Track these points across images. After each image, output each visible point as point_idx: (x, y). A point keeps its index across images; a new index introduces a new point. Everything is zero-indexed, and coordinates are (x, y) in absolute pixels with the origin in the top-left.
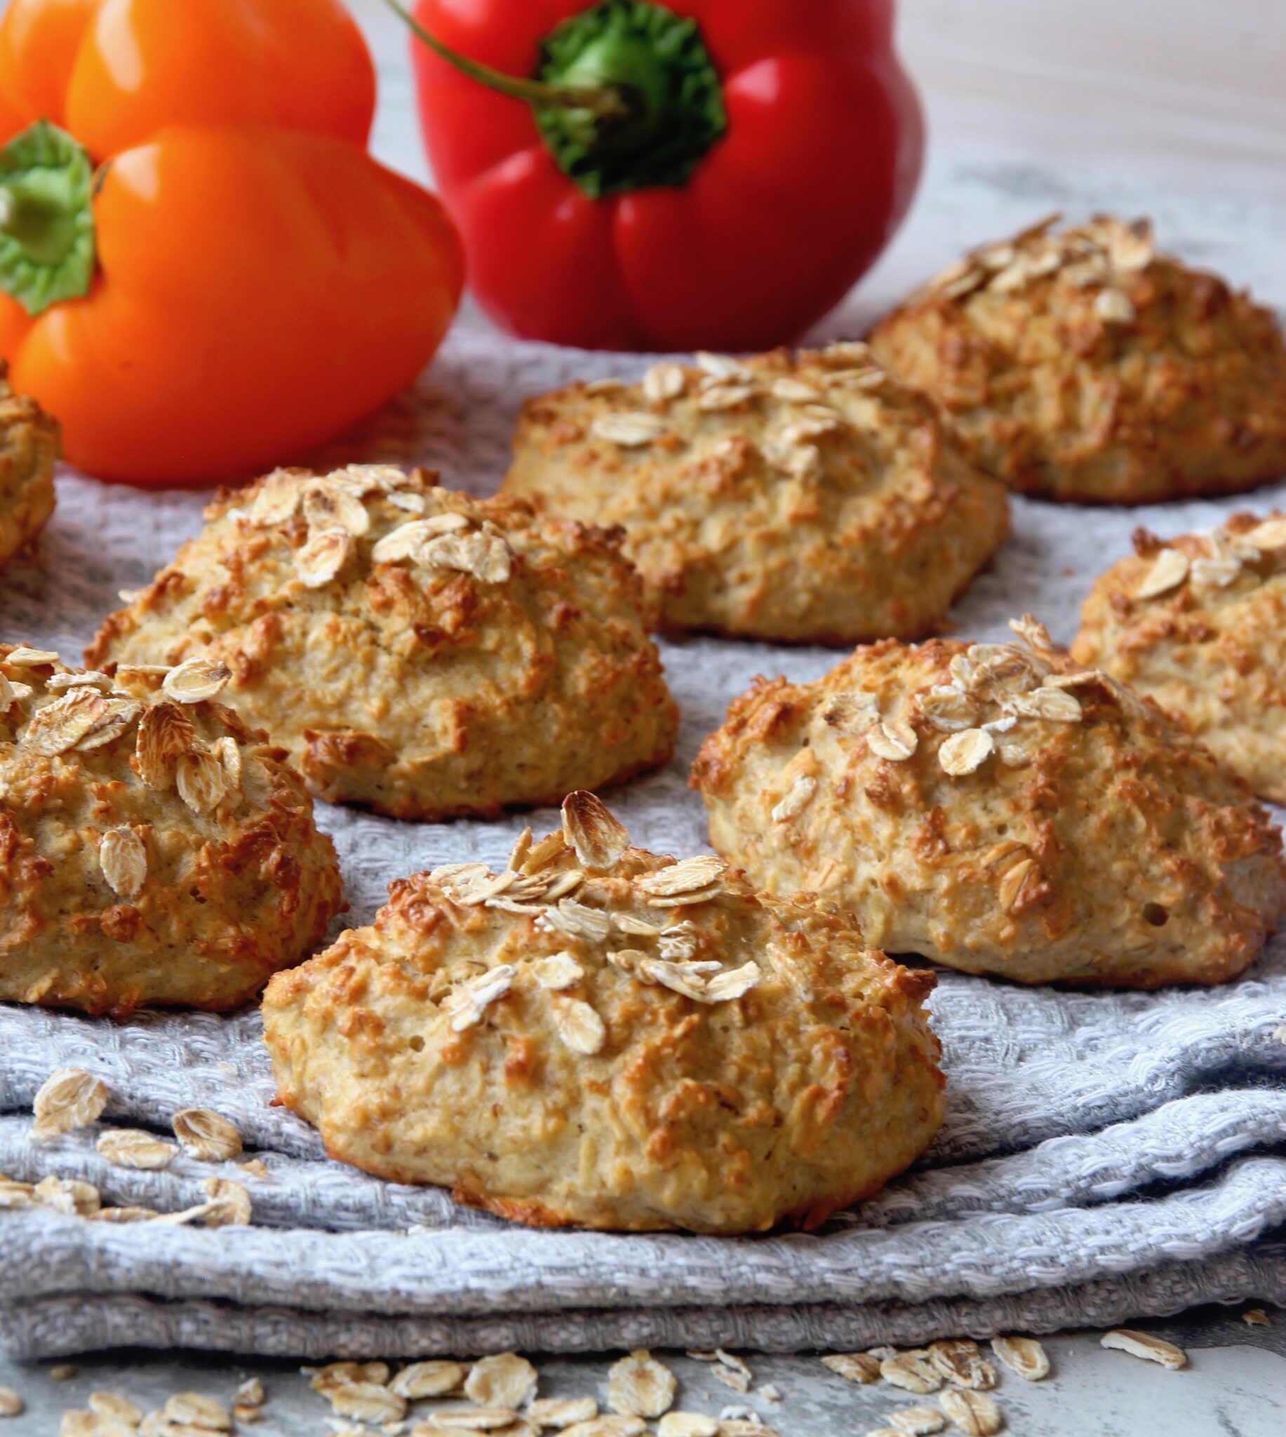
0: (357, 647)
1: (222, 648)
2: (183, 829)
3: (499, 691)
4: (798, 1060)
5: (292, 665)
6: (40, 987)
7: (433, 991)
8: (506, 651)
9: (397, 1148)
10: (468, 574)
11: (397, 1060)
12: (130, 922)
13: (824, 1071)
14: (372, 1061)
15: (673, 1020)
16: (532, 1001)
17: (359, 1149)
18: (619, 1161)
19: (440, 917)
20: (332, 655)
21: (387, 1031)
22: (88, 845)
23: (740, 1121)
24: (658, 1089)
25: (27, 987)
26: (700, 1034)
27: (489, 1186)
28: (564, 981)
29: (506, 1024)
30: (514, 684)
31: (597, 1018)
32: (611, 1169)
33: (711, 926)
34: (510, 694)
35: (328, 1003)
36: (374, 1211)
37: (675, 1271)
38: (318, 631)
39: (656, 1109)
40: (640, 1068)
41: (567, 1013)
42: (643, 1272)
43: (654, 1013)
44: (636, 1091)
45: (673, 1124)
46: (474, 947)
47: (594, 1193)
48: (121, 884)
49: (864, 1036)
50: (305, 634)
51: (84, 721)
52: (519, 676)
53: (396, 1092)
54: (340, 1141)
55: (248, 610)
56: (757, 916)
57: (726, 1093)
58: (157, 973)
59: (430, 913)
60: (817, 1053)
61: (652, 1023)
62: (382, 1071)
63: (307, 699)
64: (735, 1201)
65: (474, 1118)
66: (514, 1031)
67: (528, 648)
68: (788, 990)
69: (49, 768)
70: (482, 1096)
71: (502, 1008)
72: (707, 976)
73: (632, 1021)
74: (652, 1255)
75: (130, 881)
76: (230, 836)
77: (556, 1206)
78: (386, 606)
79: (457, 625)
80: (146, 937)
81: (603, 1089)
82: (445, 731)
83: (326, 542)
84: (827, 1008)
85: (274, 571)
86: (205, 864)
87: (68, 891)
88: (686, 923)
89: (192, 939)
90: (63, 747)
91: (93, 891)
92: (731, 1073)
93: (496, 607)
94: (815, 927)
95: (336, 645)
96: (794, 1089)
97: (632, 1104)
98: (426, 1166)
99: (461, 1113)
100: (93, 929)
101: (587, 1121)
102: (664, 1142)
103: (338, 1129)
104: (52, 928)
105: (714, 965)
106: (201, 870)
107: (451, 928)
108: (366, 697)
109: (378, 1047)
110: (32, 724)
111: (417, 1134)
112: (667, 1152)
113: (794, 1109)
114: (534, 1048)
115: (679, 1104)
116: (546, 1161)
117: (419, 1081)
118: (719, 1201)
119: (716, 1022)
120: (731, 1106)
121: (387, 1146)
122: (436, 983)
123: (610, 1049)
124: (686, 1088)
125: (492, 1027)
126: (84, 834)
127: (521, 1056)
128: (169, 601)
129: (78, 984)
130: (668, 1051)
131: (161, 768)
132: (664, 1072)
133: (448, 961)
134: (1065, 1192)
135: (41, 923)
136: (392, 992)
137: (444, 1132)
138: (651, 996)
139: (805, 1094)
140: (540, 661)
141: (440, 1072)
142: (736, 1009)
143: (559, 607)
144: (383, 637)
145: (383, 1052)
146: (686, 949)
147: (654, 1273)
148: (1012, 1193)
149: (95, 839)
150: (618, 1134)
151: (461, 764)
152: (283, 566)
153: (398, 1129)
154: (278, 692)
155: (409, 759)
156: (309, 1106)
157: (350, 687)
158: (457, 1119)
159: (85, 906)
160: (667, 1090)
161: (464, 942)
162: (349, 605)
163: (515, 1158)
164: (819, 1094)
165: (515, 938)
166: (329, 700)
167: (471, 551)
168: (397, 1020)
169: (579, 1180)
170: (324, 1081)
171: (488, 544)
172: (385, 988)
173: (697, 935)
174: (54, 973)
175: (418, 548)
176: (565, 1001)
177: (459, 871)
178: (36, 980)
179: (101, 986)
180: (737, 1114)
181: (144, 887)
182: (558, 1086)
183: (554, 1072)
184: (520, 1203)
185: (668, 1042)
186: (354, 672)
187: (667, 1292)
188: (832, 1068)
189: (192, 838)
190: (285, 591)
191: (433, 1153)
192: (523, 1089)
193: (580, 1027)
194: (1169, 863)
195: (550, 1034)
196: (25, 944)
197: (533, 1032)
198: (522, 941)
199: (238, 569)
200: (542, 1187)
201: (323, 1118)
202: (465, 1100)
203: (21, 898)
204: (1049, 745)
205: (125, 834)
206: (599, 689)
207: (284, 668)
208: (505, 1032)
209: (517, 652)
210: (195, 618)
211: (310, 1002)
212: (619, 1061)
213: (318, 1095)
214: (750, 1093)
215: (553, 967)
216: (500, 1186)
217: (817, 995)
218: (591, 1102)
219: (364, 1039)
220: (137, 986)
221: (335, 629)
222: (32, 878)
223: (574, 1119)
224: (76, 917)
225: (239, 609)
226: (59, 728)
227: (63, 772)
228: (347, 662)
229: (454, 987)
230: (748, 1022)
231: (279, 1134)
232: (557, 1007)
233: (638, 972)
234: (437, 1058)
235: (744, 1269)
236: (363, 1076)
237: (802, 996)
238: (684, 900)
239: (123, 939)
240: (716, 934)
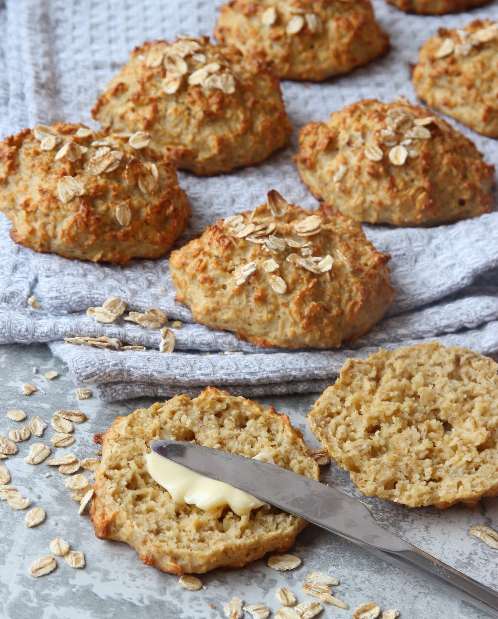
0: (184, 117)
1: (138, 115)
2: (141, 199)
3: (232, 132)
4: (348, 291)
5: (162, 122)
6: (98, 257)
7: (229, 269)
8: (234, 118)
9: (218, 320)
10: (221, 90)
11: (218, 292)
12: (126, 235)
13: (356, 295)
14: (210, 292)
15: (308, 282)
16: (262, 274)
17: (206, 320)
18: (292, 329)
19: (230, 243)
20: (176, 119)
21: (214, 282)
22: (112, 209)
23: (331, 315)
24: (304, 306)
25: (93, 257)
26: (318, 285)
27: (248, 333)
28: (273, 269)
29: (254, 283)
30: (237, 130)
31: (284, 282)
32: (289, 331)
33: (318, 243)
34: (235, 133)
35: (194, 271)
36: (212, 345)
37: (311, 369)
38: (170, 111)
39: (304, 312)
40: (298, 299)
41: (274, 280)
42: (301, 370)
43: (302, 279)
44: (297, 306)
45: (309, 317)
46: (242, 253)
47: (283, 338)
48: (123, 222)
49: (369, 280)
50: (166, 110)
51: (107, 162)
52: (239, 127)
53: (218, 303)
54: (199, 317)
55: (147, 101)
56: (332, 236)
57: (325, 305)
58: (135, 249)
59: (227, 241)
60: (354, 288)
61: (302, 283)
62: (213, 295)
63: (167, 134)
64: (329, 340)
65: (244, 313)
66: (257, 285)
67: (241, 117)
68: (344, 266)
69: (96, 181)
70: (247, 306)
71: (252, 278)
72: (317, 262)
73: (295, 282)
74: (303, 363)
75: (126, 221)
76: (156, 202)
77: (271, 339)
78: (193, 103)
79: (218, 110)
80: (131, 239)
81: (286, 305)
82: (214, 147)
83: (172, 78)
84: (357, 271)
85: (155, 86)
86: (149, 213)
87: (105, 225)
88: (310, 243)
89: (146, 238)
90: (100, 172)
91: (114, 224)
92: (327, 298)
93: (230, 102)
94: (350, 237)
95: (177, 116)
96: (347, 302)
97: (296, 311)
98: (228, 327)
99: (239, 311)
100: (115, 237)
101: (281, 315)
102: (307, 324)
103: (198, 313)
104: (101, 238)
105: (319, 258)
106: (148, 215)
107: (234, 247)
108: (187, 134)
109: (212, 288)
110: (89, 164)
111: (225, 317)
112: (308, 327)
113: (348, 309)
114: (264, 291)
115: (311, 311)
116: (267, 326)
117: (225, 300)
118: (324, 340)
119: (322, 280)
120: (327, 310)
121: (215, 320)
122: (230, 265)
123: (289, 291)
124: (313, 306)
125: (249, 284)
126: (110, 205)
127: (259, 294)
128: (119, 93)
129: (110, 256)
130: (307, 293)
131: (133, 179)
132: (306, 300)
133: (233, 257)
134: (435, 331)
135: (97, 236)
136: (216, 269)
137: (234, 317)
138: (301, 272)
139: (350, 304)
140: (246, 121)
141: (232, 297)
142: (328, 275)
143: (252, 99)
144: (193, 113)
145: (213, 291)
146: (311, 252)
147: (304, 370)
148: (418, 331)
149: (113, 207)
150: (292, 321)
151: (219, 158)
152: (158, 84)
153: (219, 315)
154: (157, 132)
155: (202, 156)
156: (188, 303)
157: (182, 130)
158: (238, 313)
159: (112, 230)
160: (307, 306)
161: (238, 251)
162: (181, 100)
163: (257, 325)
164: (355, 303)
165: (255, 251)
166: (175, 135)
167: (222, 81)
168: (218, 279)
169: (278, 333)
170: (193, 296)
171: (227, 78)
172: (213, 268)
173: (314, 246)
174: (102, 252)
175: (204, 81)
176: (274, 276)
177: (233, 220)
178: (96, 254)
179: (118, 256)
180: (330, 312)
181: (131, 223)
182: (271, 304)
183: (271, 299)
184: (258, 339)
185: (307, 290)
186: (183, 125)
187: (308, 376)
188: (359, 294)
189: (144, 202)
190: (159, 94)
191: (230, 323)
192: (260, 304)
193: (279, 285)
194: (465, 185)
195: (269, 286)
196: (93, 244)
197: (263, 285)
198: (258, 252)
199: (143, 84)
200: (266, 334)
201: (193, 308)
202: (241, 306)
203: (91, 229)
204: (423, 148)
205: (124, 205)
206: (265, 129)
207: (159, 122)
208: (254, 285)
209: (238, 118)
210: (128, 101)
211: (188, 269)
212: (291, 296)
213: (191, 300)
214: (334, 305)
215: (269, 264)
216: (252, 333)
217: (353, 267)
218: (282, 309)
219: (207, 285)
220: (129, 254)
221: (176, 110)
222: (95, 223)
223: (277, 314)
224: (109, 234)
225: (143, 100)
226: (98, 165)
227: (101, 182)
228: (181, 121)
229: (236, 268)
230: (332, 279)
231: (181, 315)
232: (271, 278)
233: (297, 265)
234: (231, 293)
235: (333, 367)
236: (206, 296)
237: (348, 268)
238: (309, 234)
239: (124, 240)
240: (320, 245)
